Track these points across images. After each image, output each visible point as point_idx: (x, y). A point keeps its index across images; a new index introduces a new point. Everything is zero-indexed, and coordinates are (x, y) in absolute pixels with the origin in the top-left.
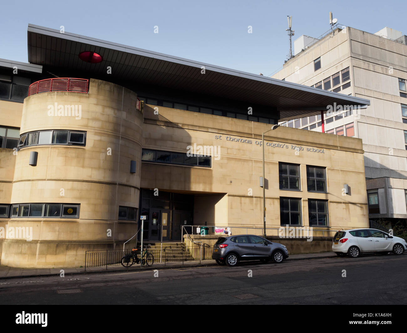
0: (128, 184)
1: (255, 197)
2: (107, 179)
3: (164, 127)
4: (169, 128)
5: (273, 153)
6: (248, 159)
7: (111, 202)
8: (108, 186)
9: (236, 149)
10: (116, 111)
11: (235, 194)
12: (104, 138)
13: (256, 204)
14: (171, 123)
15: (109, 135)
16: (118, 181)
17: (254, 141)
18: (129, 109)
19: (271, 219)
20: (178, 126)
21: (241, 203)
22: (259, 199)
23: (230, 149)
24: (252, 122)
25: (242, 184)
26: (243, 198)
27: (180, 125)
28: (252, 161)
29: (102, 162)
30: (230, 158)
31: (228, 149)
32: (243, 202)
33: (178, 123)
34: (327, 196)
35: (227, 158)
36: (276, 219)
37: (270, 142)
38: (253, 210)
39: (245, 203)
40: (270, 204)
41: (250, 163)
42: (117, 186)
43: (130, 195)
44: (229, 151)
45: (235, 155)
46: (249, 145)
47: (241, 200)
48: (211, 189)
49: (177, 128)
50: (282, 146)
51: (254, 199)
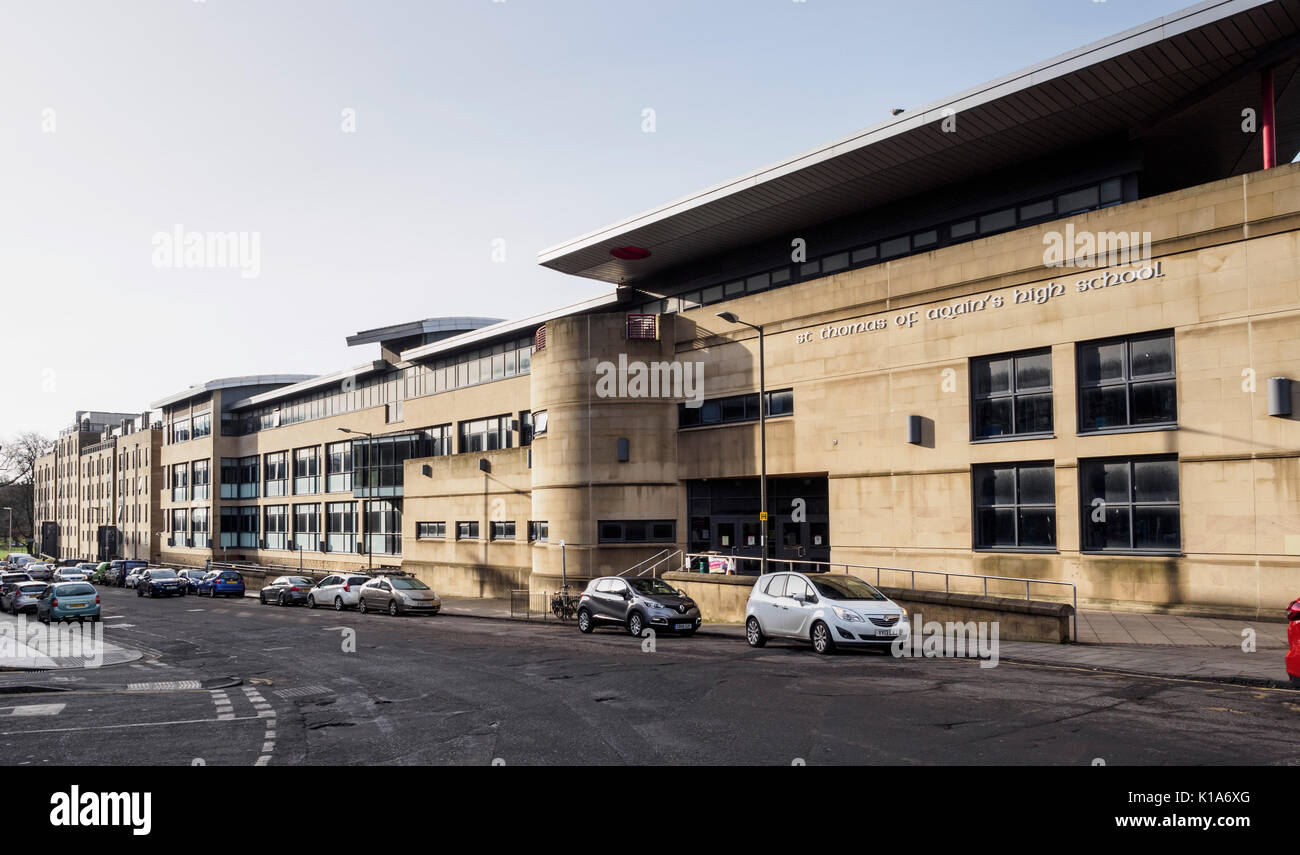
0: (614, 481)
1: (896, 474)
2: (574, 481)
3: (706, 351)
4: (722, 346)
5: (950, 337)
6: (878, 373)
7: (582, 516)
8: (574, 490)
9: (846, 355)
10: (579, 363)
11: (844, 473)
12: (565, 415)
13: (900, 493)
14: (715, 337)
15: (571, 407)
16: (591, 479)
17: (892, 317)
18: (604, 350)
19: (943, 533)
20: (726, 339)
21: (860, 494)
22: (906, 477)
23: (832, 358)
24: (888, 263)
25: (860, 444)
26: (864, 481)
27: (730, 336)
28: (888, 375)
29: (564, 453)
30: (831, 383)
31: (826, 360)
32: (864, 490)
33: (726, 334)
34: (1172, 442)
35: (826, 383)
36: (957, 531)
37: (941, 306)
38: (890, 508)
39: (869, 493)
40: (940, 489)
41: (882, 384)
42: (591, 489)
43: (623, 499)
44: (830, 366)
45: (844, 371)
46: (880, 334)
47: (859, 487)
48: (793, 466)
49: (726, 346)
50: (980, 307)
51: (894, 479)
